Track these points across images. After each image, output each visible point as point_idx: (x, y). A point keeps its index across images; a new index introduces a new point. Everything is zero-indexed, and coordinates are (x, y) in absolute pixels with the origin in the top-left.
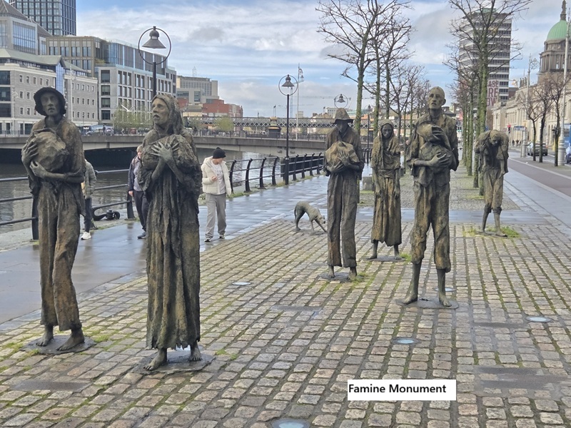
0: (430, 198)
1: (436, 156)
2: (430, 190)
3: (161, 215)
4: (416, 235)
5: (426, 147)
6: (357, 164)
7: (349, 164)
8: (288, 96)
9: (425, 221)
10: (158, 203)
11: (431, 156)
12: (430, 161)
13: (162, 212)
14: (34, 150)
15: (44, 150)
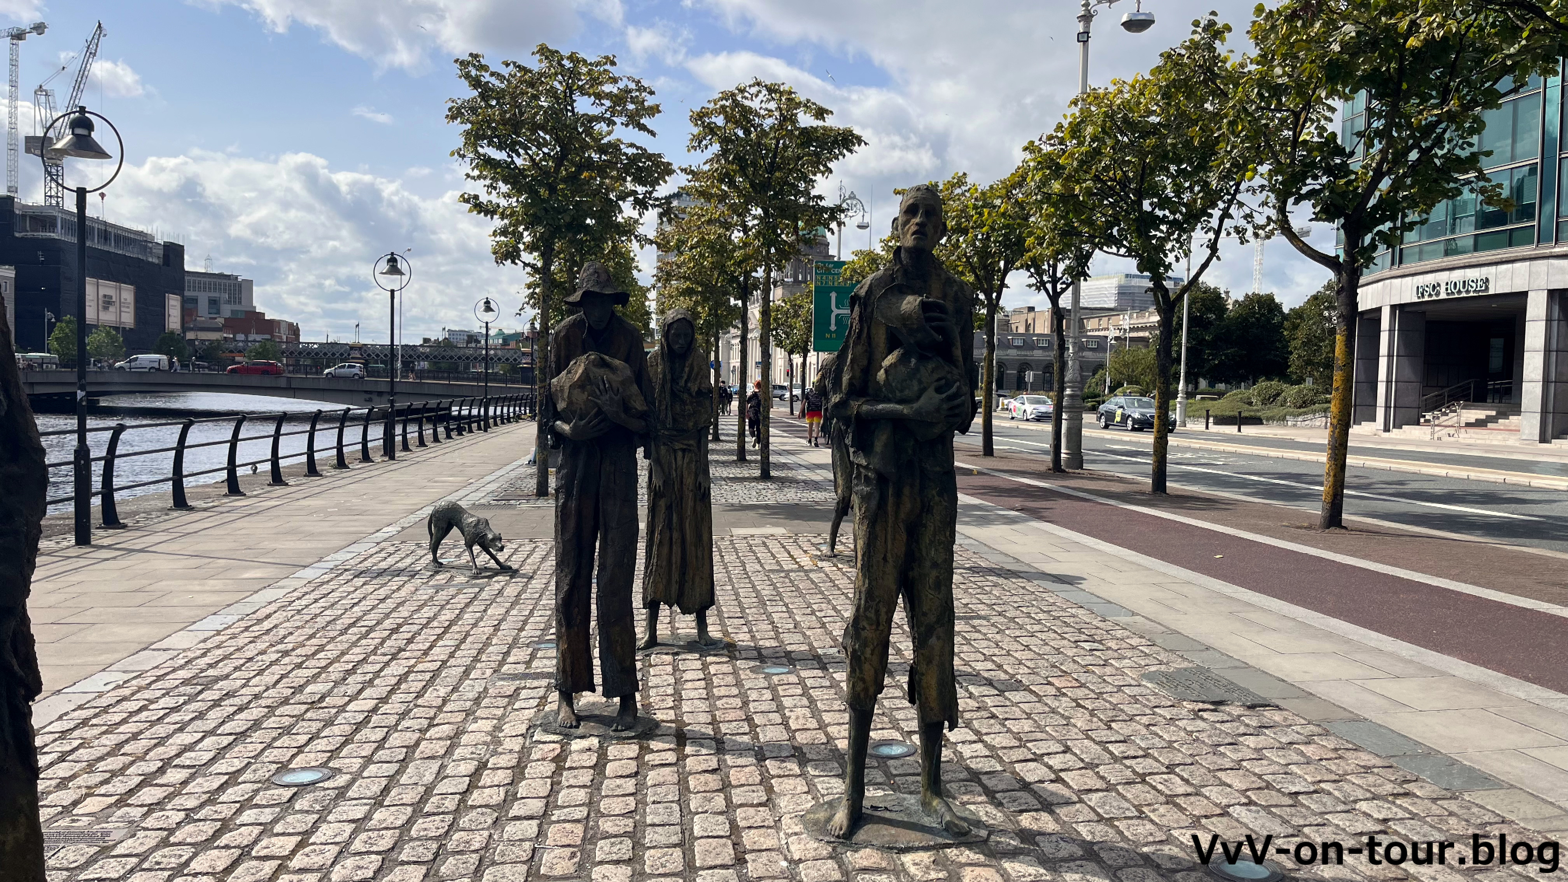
0: (902, 516)
1: (931, 389)
2: (907, 491)
4: (865, 624)
5: (903, 360)
6: (643, 416)
7: (623, 416)
8: (392, 292)
9: (890, 580)
11: (916, 388)
12: (916, 406)
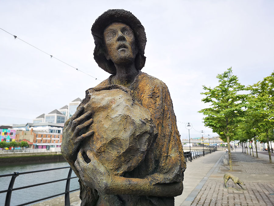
14: (86, 123)
15: (107, 124)
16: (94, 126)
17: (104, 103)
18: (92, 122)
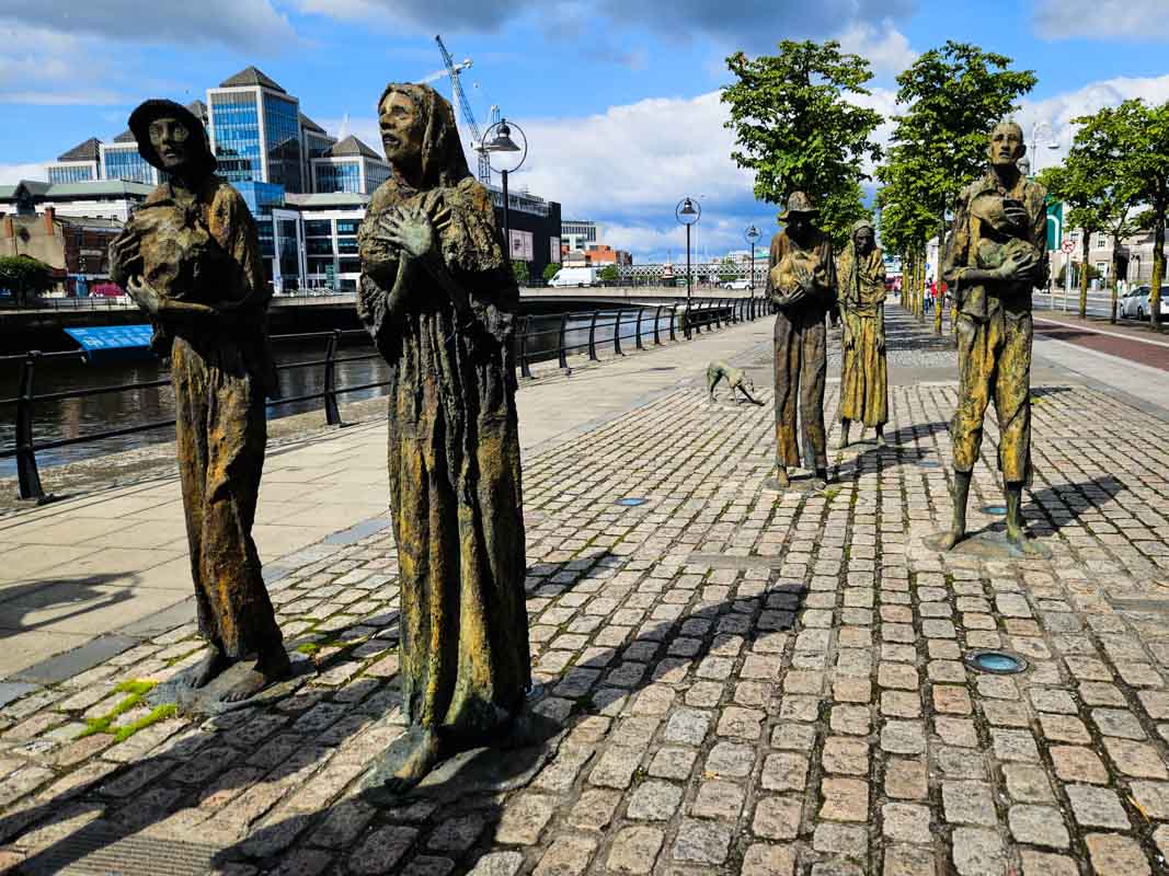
1: (1010, 259)
3: (419, 397)
5: (987, 243)
7: (814, 290)
10: (410, 367)
12: (999, 270)
13: (422, 389)
14: (132, 247)
15: (154, 249)
16: (142, 250)
17: (149, 225)
18: (139, 246)
